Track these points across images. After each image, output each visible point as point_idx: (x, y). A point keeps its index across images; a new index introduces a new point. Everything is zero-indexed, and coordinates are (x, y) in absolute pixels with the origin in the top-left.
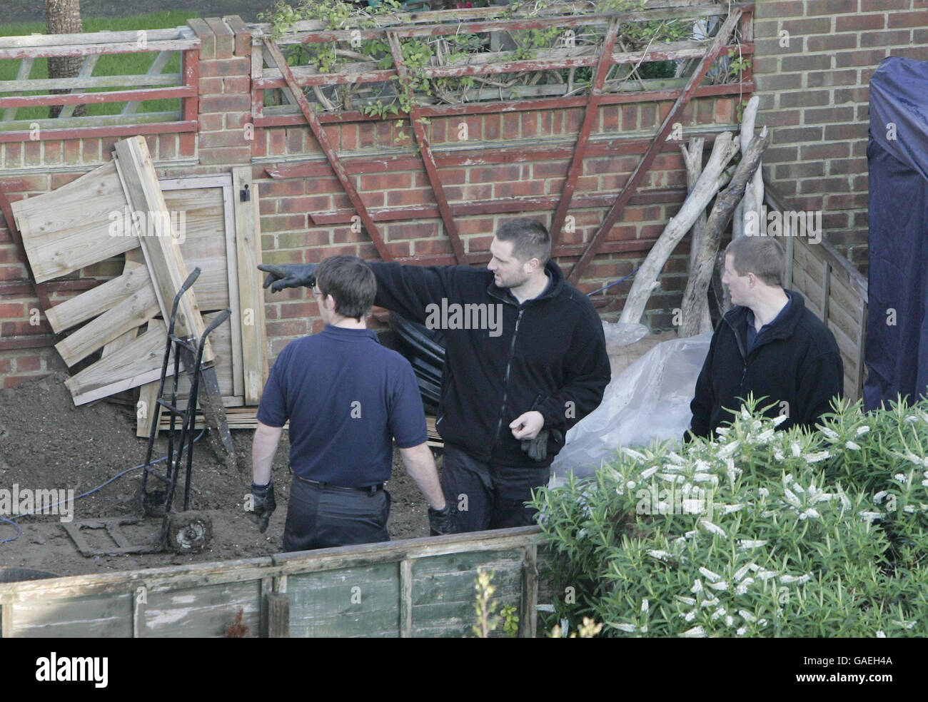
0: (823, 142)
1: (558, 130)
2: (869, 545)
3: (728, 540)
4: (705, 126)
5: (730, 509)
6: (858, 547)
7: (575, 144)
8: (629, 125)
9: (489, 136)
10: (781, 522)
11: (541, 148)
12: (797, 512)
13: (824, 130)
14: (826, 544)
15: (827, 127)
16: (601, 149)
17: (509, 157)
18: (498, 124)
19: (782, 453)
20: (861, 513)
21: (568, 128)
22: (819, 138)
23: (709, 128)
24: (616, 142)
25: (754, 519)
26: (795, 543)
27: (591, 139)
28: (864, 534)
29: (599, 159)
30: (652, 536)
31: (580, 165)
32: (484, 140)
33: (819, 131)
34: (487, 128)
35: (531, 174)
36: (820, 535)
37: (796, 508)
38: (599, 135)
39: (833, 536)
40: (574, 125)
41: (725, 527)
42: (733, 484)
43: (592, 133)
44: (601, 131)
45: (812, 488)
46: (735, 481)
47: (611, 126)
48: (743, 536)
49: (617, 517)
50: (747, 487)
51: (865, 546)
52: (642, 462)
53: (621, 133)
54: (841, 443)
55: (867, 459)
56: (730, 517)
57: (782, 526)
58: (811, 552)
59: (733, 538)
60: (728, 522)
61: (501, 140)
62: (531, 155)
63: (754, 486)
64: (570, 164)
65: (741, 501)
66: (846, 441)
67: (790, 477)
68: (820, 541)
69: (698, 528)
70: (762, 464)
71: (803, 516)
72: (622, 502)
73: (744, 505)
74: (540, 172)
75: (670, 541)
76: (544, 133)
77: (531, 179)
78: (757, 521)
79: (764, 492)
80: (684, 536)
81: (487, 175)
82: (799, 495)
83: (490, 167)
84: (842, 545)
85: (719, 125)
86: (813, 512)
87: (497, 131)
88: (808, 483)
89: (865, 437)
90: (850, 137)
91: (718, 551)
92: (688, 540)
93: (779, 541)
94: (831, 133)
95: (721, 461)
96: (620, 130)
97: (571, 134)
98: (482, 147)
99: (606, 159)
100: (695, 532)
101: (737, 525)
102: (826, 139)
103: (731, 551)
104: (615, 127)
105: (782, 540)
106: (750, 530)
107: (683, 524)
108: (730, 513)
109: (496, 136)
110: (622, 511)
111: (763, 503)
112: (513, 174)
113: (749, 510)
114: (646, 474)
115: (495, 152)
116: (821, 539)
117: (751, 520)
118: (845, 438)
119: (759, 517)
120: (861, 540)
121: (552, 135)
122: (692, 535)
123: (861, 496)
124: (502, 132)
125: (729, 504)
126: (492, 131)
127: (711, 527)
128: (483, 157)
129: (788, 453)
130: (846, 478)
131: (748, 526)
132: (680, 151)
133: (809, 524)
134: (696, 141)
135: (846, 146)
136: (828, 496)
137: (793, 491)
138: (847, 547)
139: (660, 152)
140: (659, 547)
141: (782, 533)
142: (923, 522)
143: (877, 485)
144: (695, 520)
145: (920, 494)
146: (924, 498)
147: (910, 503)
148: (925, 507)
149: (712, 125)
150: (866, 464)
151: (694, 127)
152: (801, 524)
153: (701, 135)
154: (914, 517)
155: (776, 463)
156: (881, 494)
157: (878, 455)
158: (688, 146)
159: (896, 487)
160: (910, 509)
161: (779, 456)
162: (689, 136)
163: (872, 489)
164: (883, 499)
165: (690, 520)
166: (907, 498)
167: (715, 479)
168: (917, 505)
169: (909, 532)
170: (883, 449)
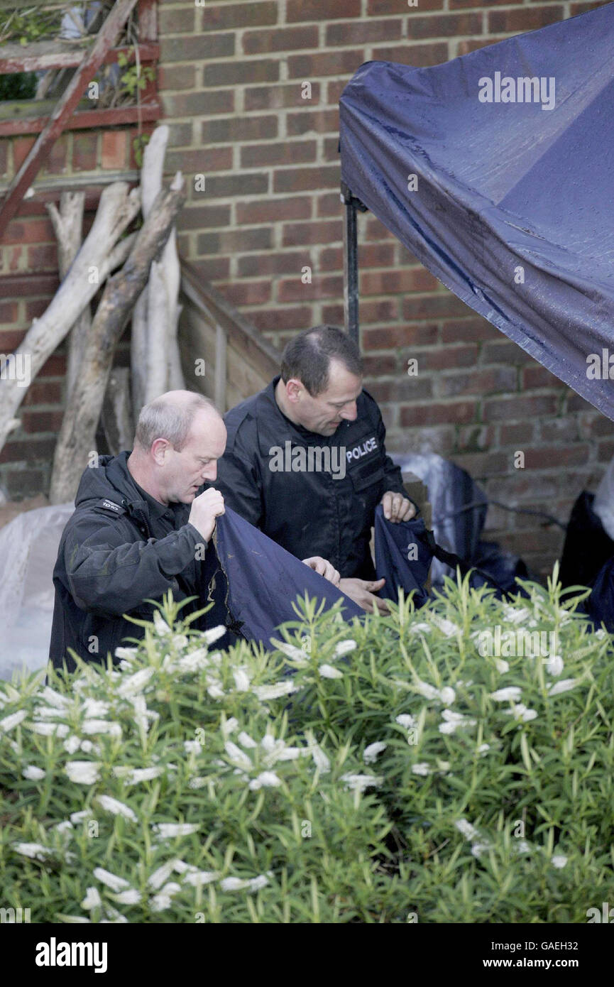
0: (270, 195)
2: (359, 828)
3: (138, 825)
4: (85, 174)
5: (141, 776)
6: (341, 831)
10: (221, 794)
12: (246, 778)
13: (271, 178)
14: (291, 828)
15: (277, 173)
19: (221, 685)
20: (345, 778)
22: (264, 189)
23: (92, 178)
25: (179, 790)
26: (243, 827)
28: (352, 811)
30: (19, 822)
33: (263, 179)
36: (283, 813)
37: (244, 772)
39: (303, 815)
41: (134, 804)
42: (144, 736)
45: (268, 740)
46: (148, 732)
48: (162, 818)
50: (167, 740)
51: (352, 830)
54: (312, 668)
55: (354, 692)
56: (142, 788)
57: (222, 801)
58: (269, 841)
59: (146, 822)
60: (138, 796)
63: (178, 739)
65: (157, 763)
66: (319, 665)
67: (233, 723)
68: (282, 823)
69: (92, 807)
70: (188, 703)
71: (255, 785)
73: (161, 770)
75: (47, 828)
78: (183, 795)
79: (193, 747)
80: (69, 819)
82: (249, 752)
84: (317, 829)
85: (106, 173)
86: (270, 779)
88: (261, 732)
89: (347, 659)
90: (313, 188)
91: (123, 843)
92: (75, 826)
93: (218, 825)
94: (283, 182)
95: (126, 701)
100: (86, 813)
101: (152, 800)
102: (276, 191)
103: (143, 843)
105: (224, 823)
106: (173, 808)
107: (68, 802)
108: (141, 784)
111: (192, 765)
113: (171, 777)
114: (8, 723)
116: (283, 820)
117: (174, 793)
118: (317, 661)
119: (187, 788)
120: (347, 820)
122: (82, 818)
123: (345, 751)
125: (139, 767)
127: (111, 804)
129: (229, 685)
130: (321, 722)
131: (170, 802)
132: (47, 213)
133: (266, 797)
134: (72, 198)
135: (306, 201)
136: (293, 753)
137: (238, 745)
138: (324, 832)
139: (16, 215)
140: (30, 839)
141: (224, 812)
142: (442, 790)
143: (369, 732)
144: (85, 794)
145: (436, 747)
146: (443, 752)
147: (421, 761)
148: (444, 766)
149: (97, 172)
150: (351, 701)
151: (69, 176)
152: (252, 798)
153: (79, 188)
154: (429, 782)
155: (211, 701)
156: (376, 747)
157: (369, 685)
158: (58, 205)
159: (400, 736)
160: (421, 769)
161: (216, 691)
162: (60, 190)
163: (362, 739)
164: (380, 754)
165: (78, 795)
166: (415, 753)
167: (116, 729)
168: (432, 763)
169: (420, 806)
170: (377, 676)
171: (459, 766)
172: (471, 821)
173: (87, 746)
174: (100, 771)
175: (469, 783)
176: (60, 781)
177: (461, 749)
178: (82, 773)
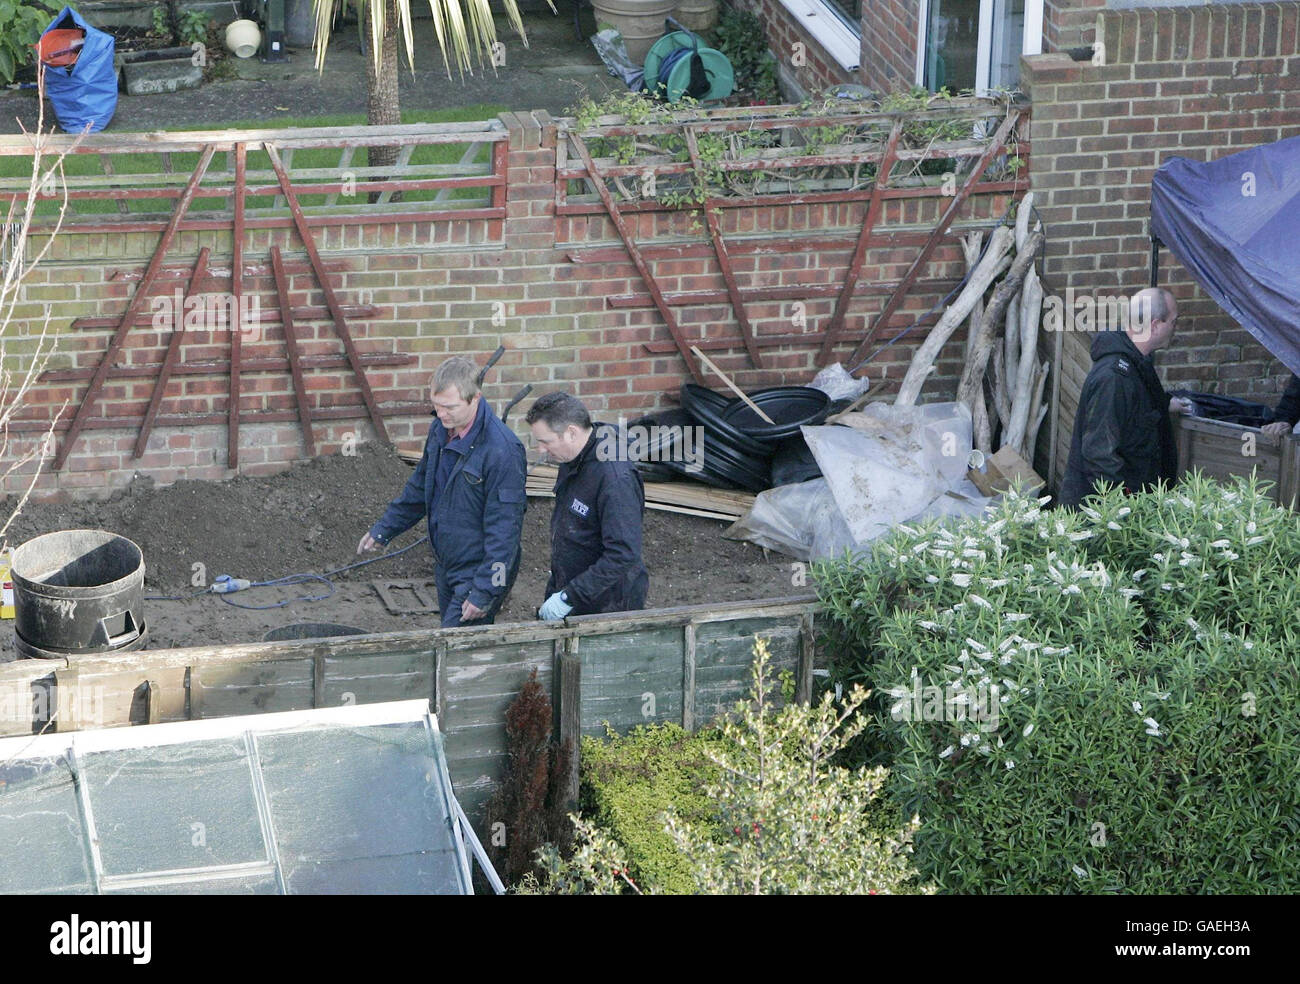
0: (1094, 237)
1: (843, 222)
2: (1128, 620)
3: (994, 613)
4: (983, 220)
5: (997, 583)
6: (1117, 621)
7: (859, 236)
8: (910, 219)
9: (778, 227)
10: (1045, 597)
11: (828, 239)
12: (1060, 587)
13: (1095, 227)
14: (1086, 619)
15: (1098, 224)
16: (883, 240)
17: (796, 246)
18: (787, 215)
19: (1047, 531)
20: (1121, 590)
21: (852, 221)
22: (1090, 234)
23: (987, 223)
24: (898, 234)
25: (1019, 593)
26: (1057, 617)
27: (874, 231)
28: (1123, 610)
29: (881, 250)
30: (922, 608)
31: (863, 256)
32: (773, 229)
33: (1090, 227)
34: (776, 220)
35: (817, 262)
36: (1082, 610)
37: (1059, 584)
38: (881, 228)
39: (1093, 611)
40: (859, 218)
41: (992, 600)
42: (999, 560)
43: (876, 225)
44: (884, 224)
45: (1075, 565)
46: (1002, 558)
47: (893, 219)
48: (1009, 609)
49: (890, 588)
50: (1014, 563)
51: (1123, 621)
52: (914, 538)
53: (902, 226)
54: (1103, 523)
55: (1128, 538)
56: (997, 591)
57: (1045, 601)
58: (1072, 626)
59: (998, 611)
60: (994, 596)
61: (789, 231)
62: (817, 245)
63: (1020, 562)
64: (854, 254)
65: (1007, 576)
66: (1108, 522)
67: (1054, 554)
68: (1081, 616)
69: (966, 601)
70: (1027, 541)
71: (1065, 592)
72: (895, 575)
73: (1009, 580)
74: (825, 261)
75: (939, 613)
76: (829, 225)
77: (817, 267)
78: (1021, 596)
79: (1029, 567)
80: (953, 608)
81: (775, 263)
82: (1062, 572)
83: (778, 256)
84: (1102, 619)
85: (995, 220)
86: (1075, 588)
87: (786, 222)
88: (1071, 560)
89: (1125, 519)
90: (1120, 234)
91: (984, 623)
92: (956, 612)
93: (1042, 615)
94: (1102, 229)
95: (989, 538)
96: (902, 222)
97: (856, 225)
98: (771, 236)
99: (888, 250)
100: (963, 604)
101: (1003, 598)
102: (1097, 235)
103: (996, 624)
104: (897, 220)
105: (1046, 614)
106: (1015, 604)
107: (952, 597)
108: (996, 588)
109: (784, 227)
110: (894, 583)
111: (1028, 578)
112: (800, 263)
113: (1015, 585)
114: (918, 548)
115: (783, 242)
116: (1081, 613)
117: (1016, 594)
118: (1107, 519)
119: (1024, 592)
120: (1120, 615)
121: (838, 226)
122: (960, 607)
123: (1121, 574)
124: (790, 222)
125: (996, 579)
126: (781, 222)
127: (978, 600)
128: (773, 246)
129: (1052, 532)
130: (1108, 556)
131: (1014, 600)
132: (959, 243)
133: (1072, 599)
134: (975, 234)
135: (1115, 242)
136: (1089, 574)
137: (1056, 567)
138: (1106, 622)
139: (939, 243)
140: (929, 618)
141: (1046, 607)
142: (1179, 599)
143: (1137, 563)
144: (963, 593)
145: (1177, 574)
146: (1181, 577)
147: (1167, 582)
148: (1181, 585)
149: (989, 220)
150: (1126, 544)
151: (972, 221)
152: (1063, 599)
153: (977, 229)
154: (1171, 594)
155: (1040, 540)
156: (1141, 572)
157: (1138, 535)
158: (967, 239)
159: (1155, 566)
160: (1167, 587)
161: (1044, 535)
162: (968, 230)
163: (1131, 567)
164: (1142, 576)
165: (958, 593)
166: (1163, 576)
167: (983, 555)
168: (1174, 583)
169: (1166, 608)
170: (1143, 530)
171: (1190, 585)
172: (1196, 620)
173: (965, 564)
174: (972, 580)
175: (1196, 597)
176: (948, 584)
177: (1192, 575)
178: (961, 580)
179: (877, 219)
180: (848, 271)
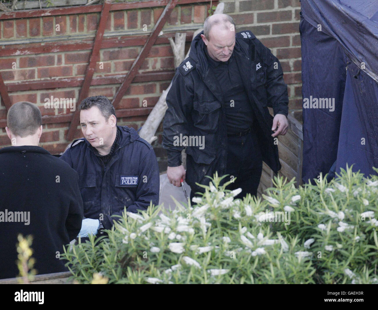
0: (271, 36)
1: (81, 29)
2: (301, 271)
3: (202, 270)
4: (186, 25)
5: (203, 250)
6: (292, 272)
7: (94, 39)
8: (132, 24)
9: (32, 34)
10: (239, 258)
11: (70, 43)
12: (250, 251)
13: (271, 27)
14: (270, 271)
15: (273, 25)
16: (113, 43)
17: (47, 49)
18: (39, 26)
19: (239, 214)
20: (296, 253)
21: (88, 28)
22: (268, 33)
23: (189, 27)
24: (123, 37)
25: (220, 257)
26: (249, 272)
27: (105, 35)
28: (297, 263)
29: (111, 50)
30: (148, 269)
31: (98, 54)
32: (29, 36)
33: (267, 28)
34: (31, 29)
35: (63, 61)
36: (266, 266)
37: (249, 248)
38: (110, 33)
39: (275, 265)
40: (93, 26)
41: (200, 262)
42: (205, 234)
43: (106, 31)
44: (112, 29)
45: (261, 235)
46: (207, 233)
47: (119, 26)
48: (211, 266)
49: (124, 259)
50: (215, 235)
51: (297, 272)
52: (141, 222)
53: (126, 31)
54: (281, 208)
55: (300, 218)
56: (203, 255)
57: (240, 261)
58: (260, 278)
59: (205, 268)
60: (202, 259)
61: (41, 37)
62: (63, 48)
63: (219, 235)
64: (91, 53)
65: (210, 245)
66: (284, 206)
67: (245, 229)
68: (267, 269)
69: (181, 263)
70: (225, 221)
71: (254, 254)
72: (127, 249)
73: (212, 247)
74: (69, 59)
75: (161, 272)
76: (72, 31)
77: (63, 65)
78: (222, 259)
79: (227, 239)
80: (171, 268)
81: (32, 62)
82: (251, 240)
83: (34, 56)
84: (281, 271)
85: (196, 25)
86: (261, 251)
87: (38, 30)
88: (257, 232)
89: (297, 204)
90: (290, 32)
91: (195, 277)
92: (173, 271)
93: (238, 271)
94: (277, 29)
95: (197, 220)
96: (126, 28)
97: (91, 31)
98: (28, 42)
99: (116, 49)
100: (178, 266)
101: (208, 259)
102: (273, 34)
103: (204, 278)
104: (122, 27)
105: (240, 270)
106: (217, 264)
107: (170, 262)
109: (37, 34)
110: (127, 255)
111: (226, 246)
112: (51, 61)
113: (216, 251)
114: (144, 228)
115: (37, 46)
116: (266, 267)
117: (218, 258)
118: (283, 204)
119: (223, 256)
120: (295, 267)
121: (77, 33)
122: (177, 268)
123: (295, 241)
124: (42, 30)
125: (201, 246)
126: (34, 29)
127: (189, 261)
128: (29, 49)
129: (243, 215)
130: (285, 232)
131: (216, 262)
132: (169, 43)
133: (259, 260)
134: (180, 35)
135: (287, 39)
136: (271, 242)
137: (247, 237)
138: (285, 273)
139: (155, 44)
140: (153, 276)
141: (239, 266)
142: (338, 255)
143: (307, 236)
144: (178, 258)
145: (336, 238)
146: (339, 241)
147: (329, 244)
148: (340, 246)
149: (191, 24)
150: (298, 222)
151: (179, 26)
152: (252, 261)
153: (184, 31)
154: (333, 253)
155: (235, 221)
156: (310, 241)
157: (307, 216)
158: (174, 39)
159: (320, 233)
160: (329, 248)
161: (237, 216)
162: (175, 32)
163: (304, 237)
164: (311, 245)
165: (175, 258)
166: (326, 240)
167: (192, 231)
168: (334, 245)
169: (329, 264)
170: (310, 211)
171: (346, 247)
172: (352, 270)
173: (179, 237)
174: (185, 247)
175: (351, 253)
176: (167, 252)
177: (347, 239)
178: (176, 248)
179: (107, 27)
180: (88, 65)
